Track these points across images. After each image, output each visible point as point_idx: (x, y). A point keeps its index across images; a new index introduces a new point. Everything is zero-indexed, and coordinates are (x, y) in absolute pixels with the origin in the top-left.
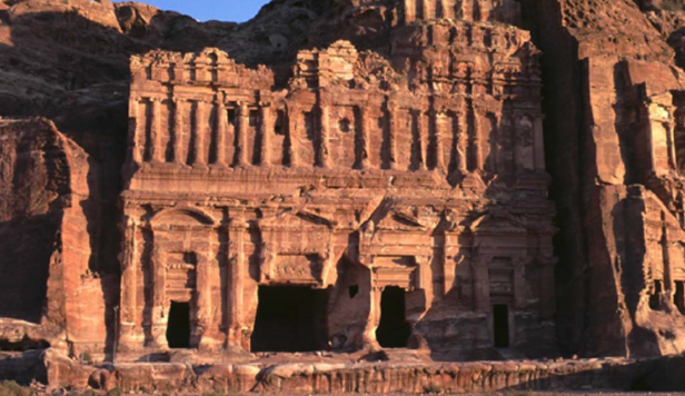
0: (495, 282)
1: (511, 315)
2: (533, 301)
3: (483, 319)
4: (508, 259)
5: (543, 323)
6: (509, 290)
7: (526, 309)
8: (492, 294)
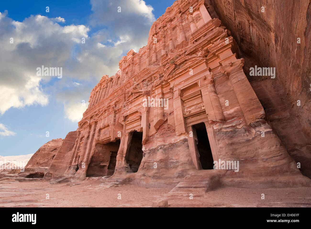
0: (190, 107)
1: (210, 131)
2: (232, 111)
3: (185, 140)
4: (196, 85)
5: (253, 131)
6: (203, 108)
7: (224, 120)
8: (185, 118)
